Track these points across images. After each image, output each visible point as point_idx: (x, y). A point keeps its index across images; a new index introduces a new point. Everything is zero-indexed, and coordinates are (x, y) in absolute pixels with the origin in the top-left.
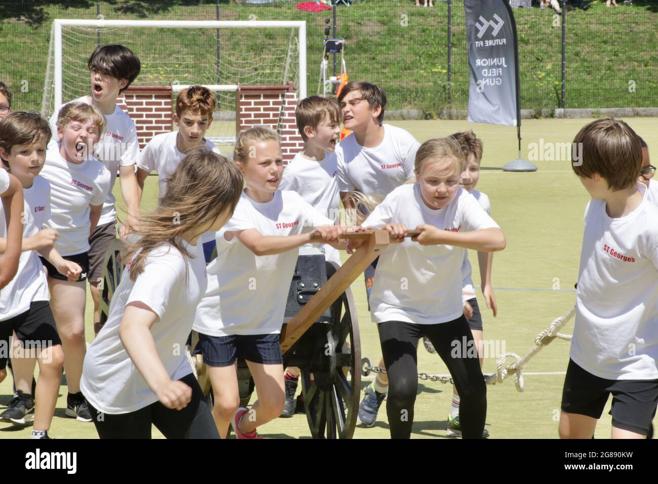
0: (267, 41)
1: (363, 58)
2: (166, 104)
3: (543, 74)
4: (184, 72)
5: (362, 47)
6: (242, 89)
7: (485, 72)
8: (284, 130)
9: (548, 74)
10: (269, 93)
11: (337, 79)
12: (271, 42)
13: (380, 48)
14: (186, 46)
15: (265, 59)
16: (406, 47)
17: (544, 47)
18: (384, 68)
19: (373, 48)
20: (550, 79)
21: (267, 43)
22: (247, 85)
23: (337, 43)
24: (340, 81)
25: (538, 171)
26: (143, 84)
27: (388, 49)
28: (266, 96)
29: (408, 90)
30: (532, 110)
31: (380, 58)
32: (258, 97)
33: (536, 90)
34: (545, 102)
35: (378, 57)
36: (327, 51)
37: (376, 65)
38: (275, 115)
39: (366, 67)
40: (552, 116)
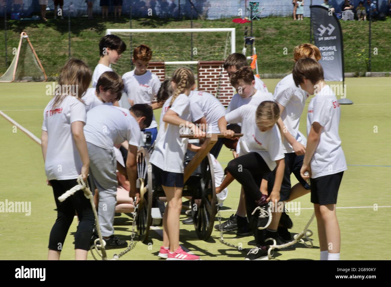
0: (217, 39)
1: (266, 47)
2: (162, 71)
3: (360, 55)
4: (174, 55)
5: (266, 41)
6: (201, 64)
7: (324, 54)
8: (222, 84)
9: (362, 55)
10: (214, 65)
11: (252, 58)
12: (219, 39)
13: (275, 41)
14: (176, 42)
15: (215, 48)
16: (289, 41)
17: (360, 40)
18: (277, 52)
19: (272, 41)
20: (364, 57)
21: (217, 40)
22: (205, 61)
23: (251, 39)
24: (252, 59)
25: (354, 104)
26: (154, 61)
27: (280, 42)
28: (213, 67)
29: (290, 63)
30: (354, 73)
31: (275, 47)
32: (209, 67)
33: (356, 62)
34: (361, 69)
35: (274, 47)
36: (246, 43)
37: (273, 51)
38: (217, 77)
39: (268, 52)
40: (364, 76)
